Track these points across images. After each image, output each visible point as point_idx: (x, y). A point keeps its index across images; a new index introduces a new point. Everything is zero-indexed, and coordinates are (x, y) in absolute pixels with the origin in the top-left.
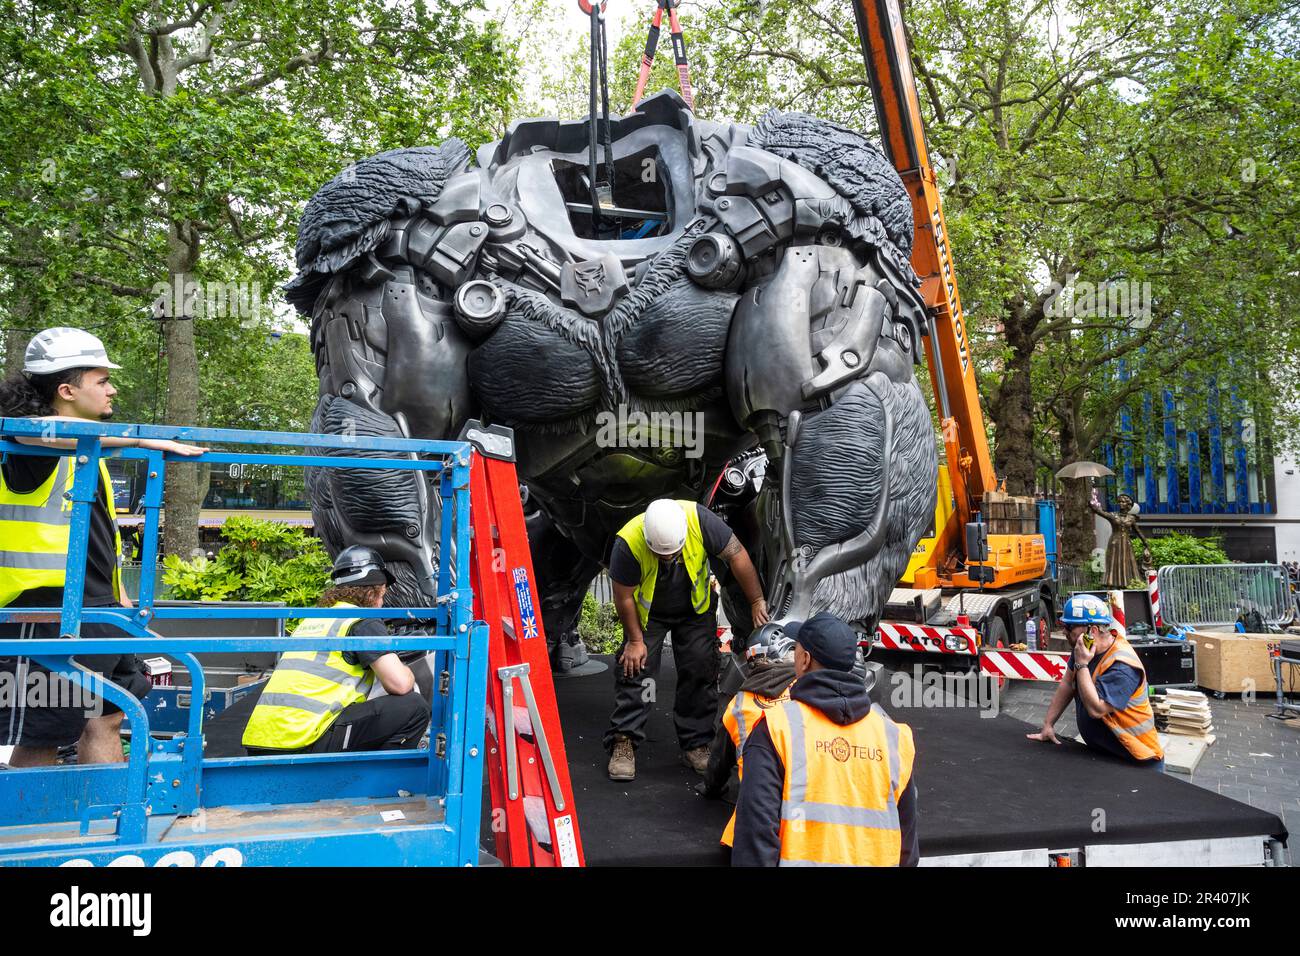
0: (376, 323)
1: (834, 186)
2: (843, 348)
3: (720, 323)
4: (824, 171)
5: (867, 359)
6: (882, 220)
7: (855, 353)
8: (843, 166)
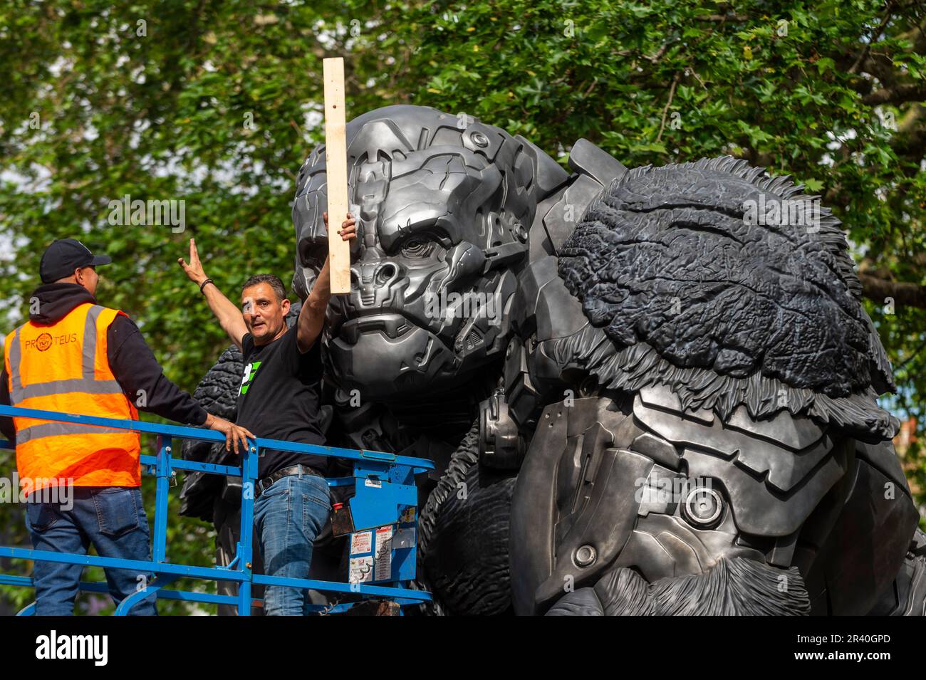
1: (587, 313)
2: (578, 540)
4: (581, 292)
5: (609, 553)
6: (654, 345)
7: (594, 546)
8: (603, 281)
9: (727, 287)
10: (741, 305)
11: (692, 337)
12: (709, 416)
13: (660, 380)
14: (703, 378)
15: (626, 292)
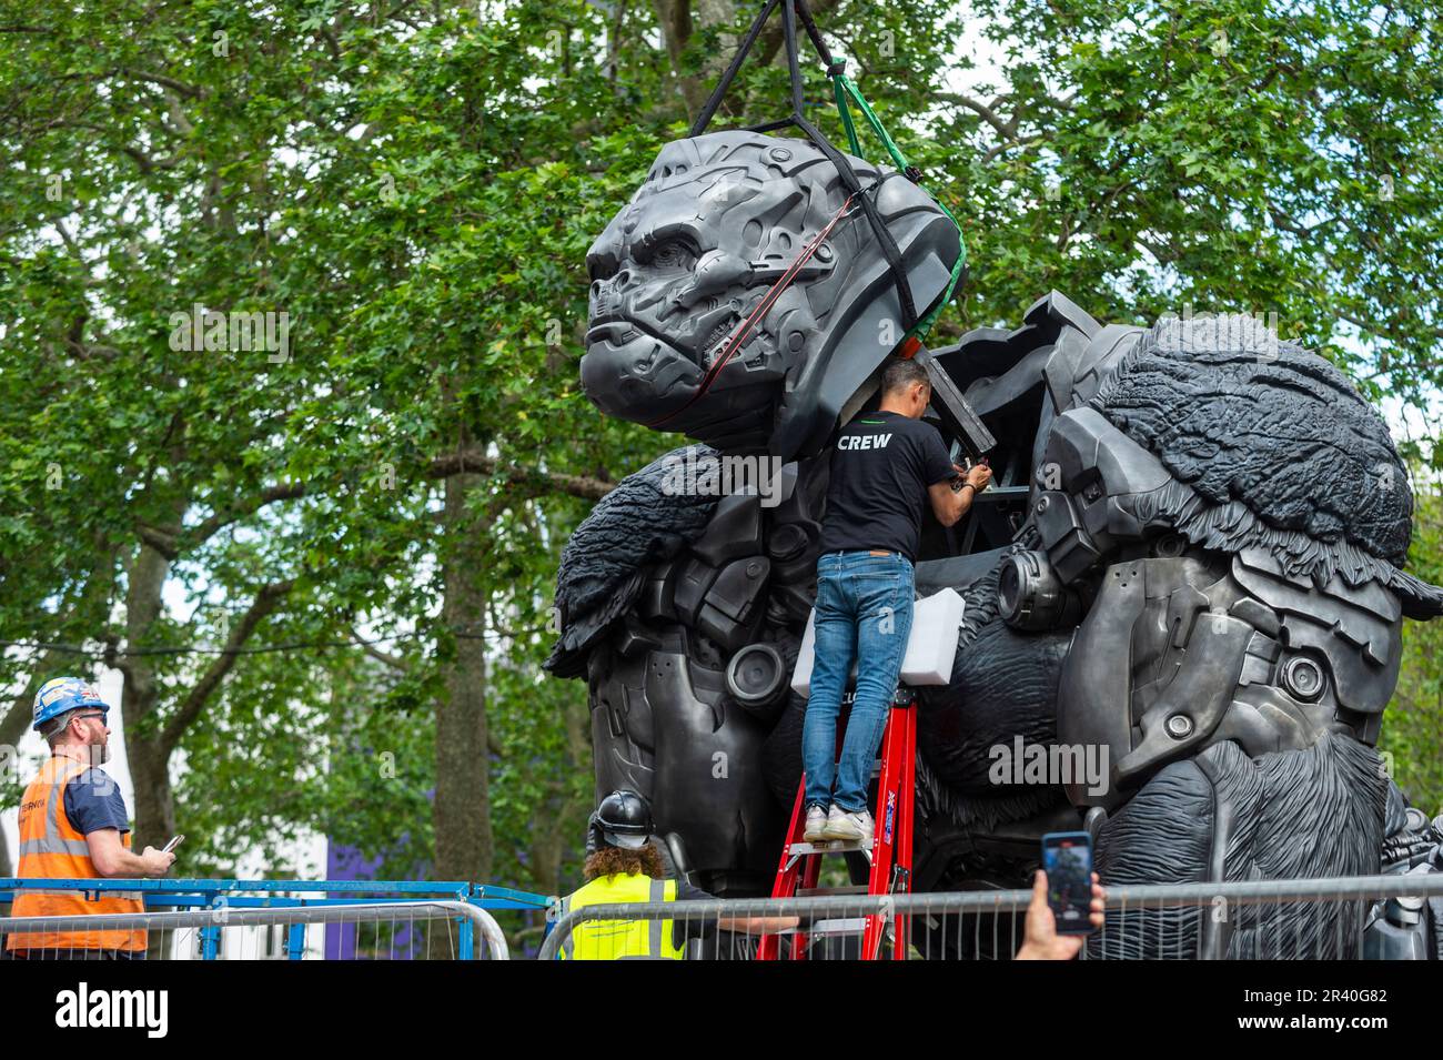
0: (640, 707)
1: (1168, 467)
2: (1168, 709)
3: (1044, 683)
4: (1158, 446)
5: (1207, 724)
6: (1250, 505)
7: (1188, 716)
8: (1185, 433)
9: (1320, 447)
10: (1335, 467)
11: (1291, 498)
12: (1308, 583)
13: (1259, 542)
14: (1300, 543)
15: (1216, 447)
